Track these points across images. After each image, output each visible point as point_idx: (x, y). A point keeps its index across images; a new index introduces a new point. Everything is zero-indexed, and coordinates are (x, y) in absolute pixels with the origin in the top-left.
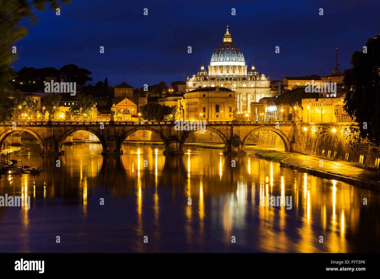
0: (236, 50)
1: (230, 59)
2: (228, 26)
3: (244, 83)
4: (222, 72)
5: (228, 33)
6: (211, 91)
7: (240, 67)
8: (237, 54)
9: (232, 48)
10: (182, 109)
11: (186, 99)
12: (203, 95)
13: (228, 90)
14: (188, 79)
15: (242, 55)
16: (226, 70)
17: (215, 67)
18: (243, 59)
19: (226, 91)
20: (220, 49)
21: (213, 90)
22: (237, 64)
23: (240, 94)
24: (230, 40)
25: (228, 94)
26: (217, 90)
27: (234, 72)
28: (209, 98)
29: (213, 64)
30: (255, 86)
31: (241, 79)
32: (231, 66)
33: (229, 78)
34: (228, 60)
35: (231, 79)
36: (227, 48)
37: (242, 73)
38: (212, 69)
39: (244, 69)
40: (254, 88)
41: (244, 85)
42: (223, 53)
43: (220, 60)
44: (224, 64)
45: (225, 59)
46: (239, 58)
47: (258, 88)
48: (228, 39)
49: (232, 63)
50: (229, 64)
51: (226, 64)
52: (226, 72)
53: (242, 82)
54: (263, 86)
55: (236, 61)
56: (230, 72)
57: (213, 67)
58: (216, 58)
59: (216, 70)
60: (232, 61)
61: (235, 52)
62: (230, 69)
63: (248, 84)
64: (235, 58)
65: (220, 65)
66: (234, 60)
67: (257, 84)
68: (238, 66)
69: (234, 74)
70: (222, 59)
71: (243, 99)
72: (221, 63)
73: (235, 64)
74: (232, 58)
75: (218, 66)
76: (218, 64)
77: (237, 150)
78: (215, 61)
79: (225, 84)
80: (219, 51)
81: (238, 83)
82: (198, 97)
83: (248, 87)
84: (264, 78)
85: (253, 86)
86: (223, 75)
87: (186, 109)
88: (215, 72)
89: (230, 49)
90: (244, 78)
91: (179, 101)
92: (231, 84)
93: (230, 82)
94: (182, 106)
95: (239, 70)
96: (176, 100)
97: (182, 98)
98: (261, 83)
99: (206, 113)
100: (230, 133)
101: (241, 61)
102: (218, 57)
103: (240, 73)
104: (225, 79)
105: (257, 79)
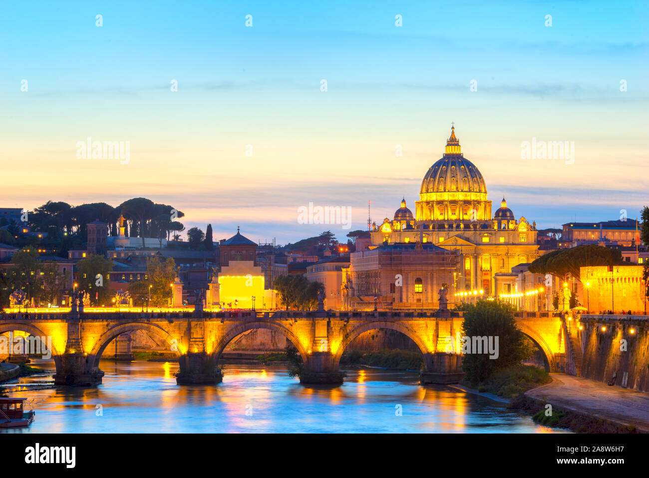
0: (471, 171)
1: (457, 188)
4: (441, 214)
7: (478, 202)
8: (472, 177)
9: (463, 167)
10: (352, 288)
16: (449, 208)
17: (428, 203)
18: (484, 188)
20: (438, 169)
22: (472, 197)
23: (476, 258)
24: (457, 150)
26: (418, 249)
27: (466, 214)
28: (401, 263)
29: (424, 197)
30: (507, 241)
31: (478, 227)
32: (460, 201)
33: (454, 226)
34: (455, 190)
35: (458, 226)
36: (452, 165)
37: (481, 215)
38: (422, 207)
39: (485, 207)
40: (506, 244)
41: (486, 240)
42: (444, 176)
43: (438, 189)
44: (446, 197)
45: (448, 188)
46: (476, 186)
47: (513, 244)
48: (453, 148)
49: (463, 196)
50: (456, 198)
51: (451, 198)
52: (450, 213)
53: (480, 234)
54: (523, 240)
55: (470, 191)
56: (457, 213)
57: (424, 205)
58: (431, 186)
59: (431, 209)
60: (462, 191)
61: (468, 174)
62: (458, 206)
63: (494, 237)
64: (467, 185)
65: (439, 199)
66: (466, 189)
67: (511, 237)
68: (474, 201)
69: (466, 217)
70: (441, 188)
71: (483, 266)
72: (441, 196)
73: (468, 198)
74: (461, 185)
75: (433, 201)
76: (434, 197)
77: (447, 370)
78: (427, 191)
79: (448, 237)
80: (435, 172)
81: (472, 235)
82: (380, 264)
83: (493, 242)
84: (525, 224)
85: (502, 240)
86: (444, 219)
87: (358, 287)
88: (429, 214)
89: (458, 168)
90: (485, 226)
91: (345, 270)
92: (459, 236)
93: (457, 233)
94: (349, 281)
95: (476, 209)
96: (339, 269)
97: (351, 266)
98: (519, 235)
99: (396, 295)
100: (433, 335)
101: (480, 191)
102: (434, 184)
103: (478, 214)
104: (446, 226)
105: (511, 226)
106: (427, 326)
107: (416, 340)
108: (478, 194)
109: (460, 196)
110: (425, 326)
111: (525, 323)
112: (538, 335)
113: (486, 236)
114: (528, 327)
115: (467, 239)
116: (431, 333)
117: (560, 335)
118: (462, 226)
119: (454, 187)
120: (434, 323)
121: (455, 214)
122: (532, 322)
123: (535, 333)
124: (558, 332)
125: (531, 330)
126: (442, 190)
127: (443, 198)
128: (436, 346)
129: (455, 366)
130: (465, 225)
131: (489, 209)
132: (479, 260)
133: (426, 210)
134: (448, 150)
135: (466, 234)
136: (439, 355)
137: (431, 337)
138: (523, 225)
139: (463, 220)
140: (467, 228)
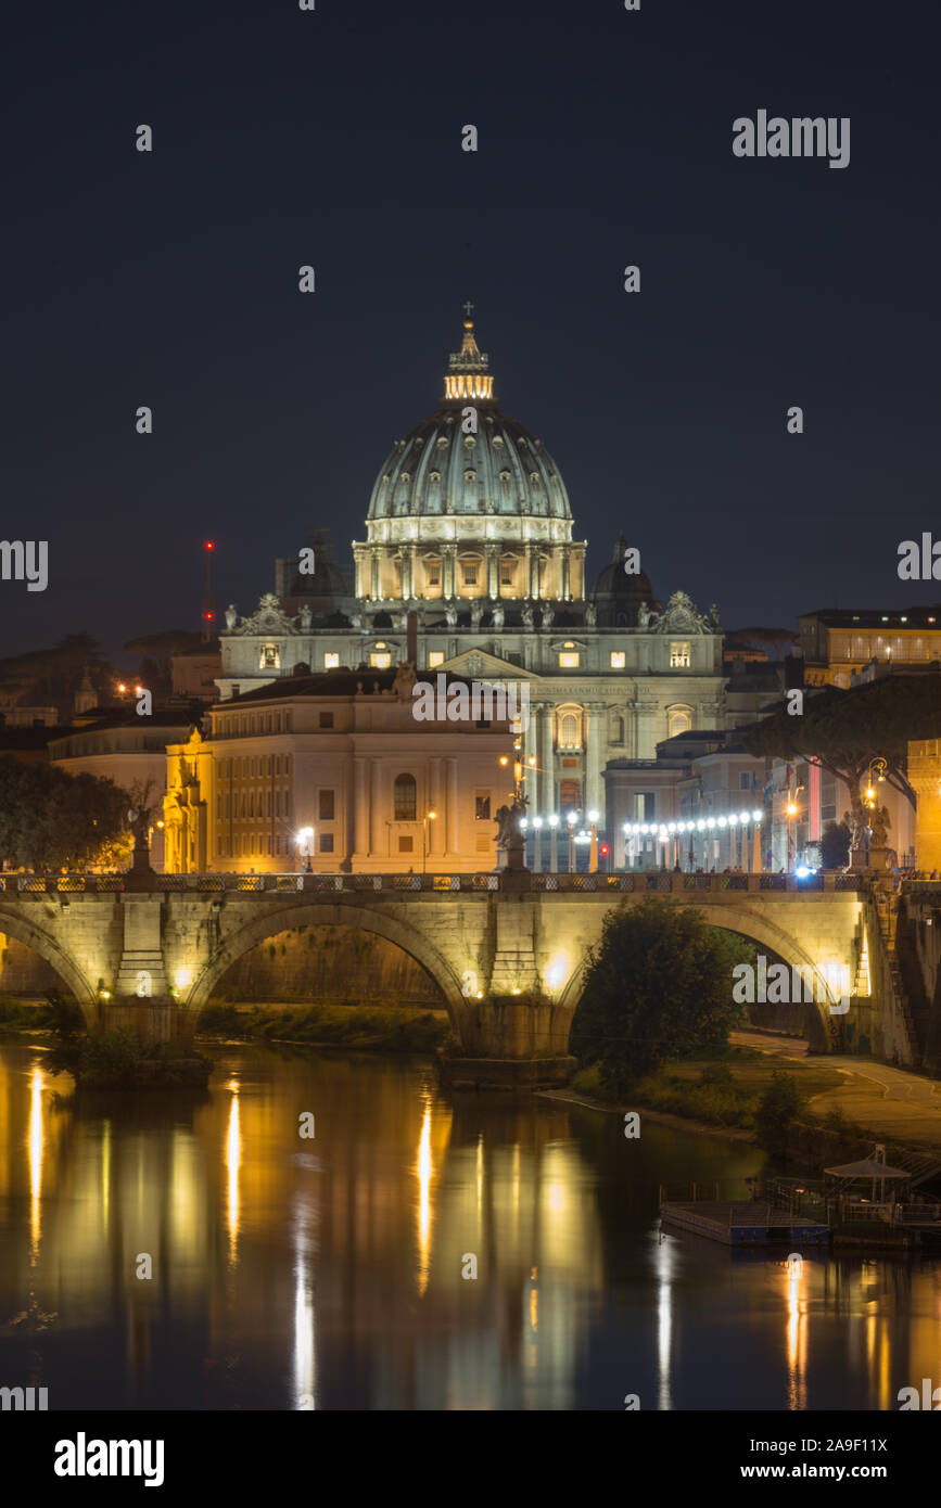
0: (522, 452)
1: (481, 503)
2: (469, 306)
3: (569, 645)
4: (434, 582)
5: (470, 345)
6: (368, 690)
7: (546, 547)
8: (528, 471)
9: (498, 439)
10: (197, 802)
11: (218, 737)
12: (323, 715)
14: (230, 622)
15: (557, 477)
16: (457, 565)
17: (392, 547)
18: (560, 504)
20: (425, 446)
21: (380, 690)
22: (527, 530)
23: (541, 715)
24: (482, 389)
26: (406, 687)
27: (508, 582)
28: (351, 729)
29: (382, 530)
30: (633, 664)
31: (546, 621)
32: (490, 542)
33: (476, 616)
34: (475, 508)
35: (487, 620)
36: (465, 435)
37: (553, 586)
38: (375, 562)
39: (566, 562)
40: (627, 673)
41: (569, 660)
42: (443, 467)
43: (423, 505)
44: (448, 529)
45: (453, 502)
46: (538, 496)
47: (651, 674)
48: (470, 383)
49: (498, 527)
50: (479, 534)
51: (463, 534)
52: (460, 579)
53: (552, 642)
54: (679, 662)
55: (520, 513)
56: (481, 579)
57: (381, 554)
58: (403, 496)
59: (403, 568)
60: (496, 513)
61: (515, 460)
62: (484, 559)
63: (592, 653)
64: (513, 494)
65: (426, 535)
66: (507, 506)
67: (645, 653)
68: (532, 542)
69: (508, 592)
70: (434, 503)
71: (561, 740)
72: (432, 527)
73: (515, 535)
74: (493, 496)
75: (409, 543)
76: (412, 529)
77: (522, 1046)
78: (391, 514)
79: (455, 651)
80: (416, 455)
81: (528, 644)
82: (289, 730)
83: (593, 667)
84: (686, 613)
85: (618, 661)
86: (442, 598)
87: (219, 799)
88: (396, 582)
89: (483, 443)
90: (566, 617)
91: (174, 749)
92: (490, 650)
93: (482, 639)
94: (191, 781)
95: (538, 568)
96: (157, 747)
97: (196, 737)
98: (667, 647)
99: (338, 827)
100: (481, 945)
101: (550, 514)
102: (411, 492)
103: (545, 583)
104: (451, 619)
105: (645, 620)
106: (461, 918)
107: (430, 960)
108: (546, 522)
109: (491, 529)
110: (455, 916)
111: (756, 906)
112: (793, 943)
113: (567, 650)
114: (765, 921)
115: (516, 660)
116: (475, 938)
117: (857, 943)
118: (498, 618)
119: (471, 502)
120: (481, 907)
121: (474, 582)
122: (775, 905)
123: (785, 936)
124: (852, 934)
125: (776, 929)
126: (437, 509)
127: (439, 534)
128: (488, 978)
129: (548, 1039)
130: (507, 614)
131: (576, 567)
132: (550, 720)
133: (387, 571)
134: (455, 388)
135: (510, 643)
136: (500, 1003)
137: (475, 950)
138: (681, 618)
139: (500, 599)
140: (513, 622)
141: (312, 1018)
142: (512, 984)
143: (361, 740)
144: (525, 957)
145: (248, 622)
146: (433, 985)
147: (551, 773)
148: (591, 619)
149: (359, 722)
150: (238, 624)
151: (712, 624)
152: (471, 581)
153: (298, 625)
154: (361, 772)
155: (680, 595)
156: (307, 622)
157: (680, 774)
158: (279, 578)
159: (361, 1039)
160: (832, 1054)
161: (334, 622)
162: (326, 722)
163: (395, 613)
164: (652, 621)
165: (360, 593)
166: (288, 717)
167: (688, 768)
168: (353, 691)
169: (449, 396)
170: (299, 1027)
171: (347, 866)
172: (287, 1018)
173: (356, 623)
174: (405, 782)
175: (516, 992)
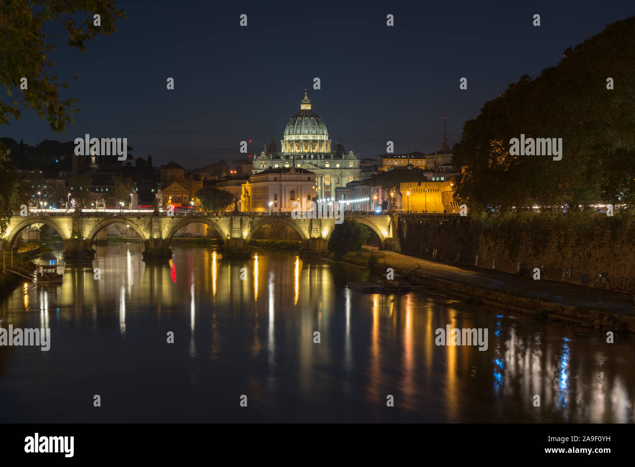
0: (317, 121)
1: (309, 132)
2: (306, 90)
3: (327, 162)
4: (298, 149)
5: (306, 98)
6: (284, 172)
7: (322, 141)
8: (318, 125)
9: (312, 118)
10: (248, 196)
11: (252, 182)
12: (275, 178)
13: (305, 171)
14: (255, 158)
15: (325, 126)
17: (289, 141)
18: (325, 132)
19: (304, 172)
20: (296, 120)
21: (287, 172)
22: (318, 138)
23: (321, 177)
24: (309, 107)
25: (306, 176)
26: (293, 171)
27: (314, 149)
28: (281, 181)
29: (287, 138)
30: (341, 166)
31: (322, 157)
32: (310, 140)
33: (307, 156)
34: (307, 133)
35: (310, 157)
36: (305, 117)
37: (324, 150)
38: (286, 145)
39: (327, 144)
40: (340, 168)
41: (327, 166)
42: (300, 124)
43: (296, 132)
44: (301, 138)
45: (302, 132)
46: (321, 130)
47: (345, 168)
48: (306, 106)
50: (308, 139)
51: (304, 139)
52: (304, 148)
53: (324, 162)
54: (351, 166)
55: (317, 134)
56: (308, 148)
57: (287, 143)
58: (292, 130)
59: (292, 146)
60: (312, 134)
61: (316, 123)
62: (309, 144)
63: (332, 164)
64: (315, 130)
65: (297, 139)
66: (314, 132)
67: (344, 164)
68: (320, 140)
69: (314, 151)
70: (298, 132)
71: (326, 183)
72: (298, 137)
73: (316, 139)
74: (311, 130)
75: (293, 141)
76: (294, 138)
77: (318, 249)
78: (289, 134)
79: (303, 164)
80: (295, 121)
81: (319, 162)
82: (268, 181)
83: (332, 167)
84: (352, 155)
85: (338, 166)
86: (300, 152)
87: (253, 196)
88: (290, 149)
89: (309, 119)
90: (327, 156)
91: (243, 185)
92: (310, 163)
93: (309, 161)
94: (247, 192)
95: (321, 146)
96: (240, 185)
97: (248, 182)
98: (348, 163)
99: (278, 202)
100: (309, 227)
101: (323, 134)
102: (293, 129)
103: (322, 149)
104: (302, 157)
105: (344, 157)
106: (305, 221)
107: (298, 230)
108: (322, 136)
109: (311, 137)
111: (368, 219)
112: (376, 226)
113: (327, 164)
114: (369, 221)
115: (316, 165)
116: (308, 225)
117: (389, 226)
118: (312, 157)
119: (306, 132)
122: (372, 218)
123: (374, 225)
124: (388, 224)
125: (372, 223)
126: (299, 133)
127: (299, 139)
128: (310, 234)
129: (323, 247)
130: (314, 156)
131: (329, 146)
132: (323, 179)
133: (288, 147)
134: (303, 107)
135: (315, 162)
136: (313, 239)
137: (307, 228)
138: (351, 156)
139: (312, 152)
140: (315, 158)
141: (273, 243)
142: (315, 235)
143: (283, 183)
144: (318, 230)
145: (259, 158)
146: (298, 235)
147: (323, 190)
148: (332, 157)
149: (283, 179)
150: (256, 158)
151: (358, 158)
152: (306, 149)
153: (269, 158)
154: (283, 190)
155: (351, 152)
156: (271, 157)
157: (351, 190)
158: (265, 148)
159: (284, 247)
160: (384, 250)
161: (277, 158)
162: (276, 179)
163: (290, 155)
164: (345, 157)
165: (282, 151)
166: (267, 178)
167: (353, 189)
168: (281, 172)
169: (302, 109)
170: (270, 244)
171: (280, 210)
172: (267, 243)
173: (282, 158)
174: (292, 192)
175: (316, 237)
